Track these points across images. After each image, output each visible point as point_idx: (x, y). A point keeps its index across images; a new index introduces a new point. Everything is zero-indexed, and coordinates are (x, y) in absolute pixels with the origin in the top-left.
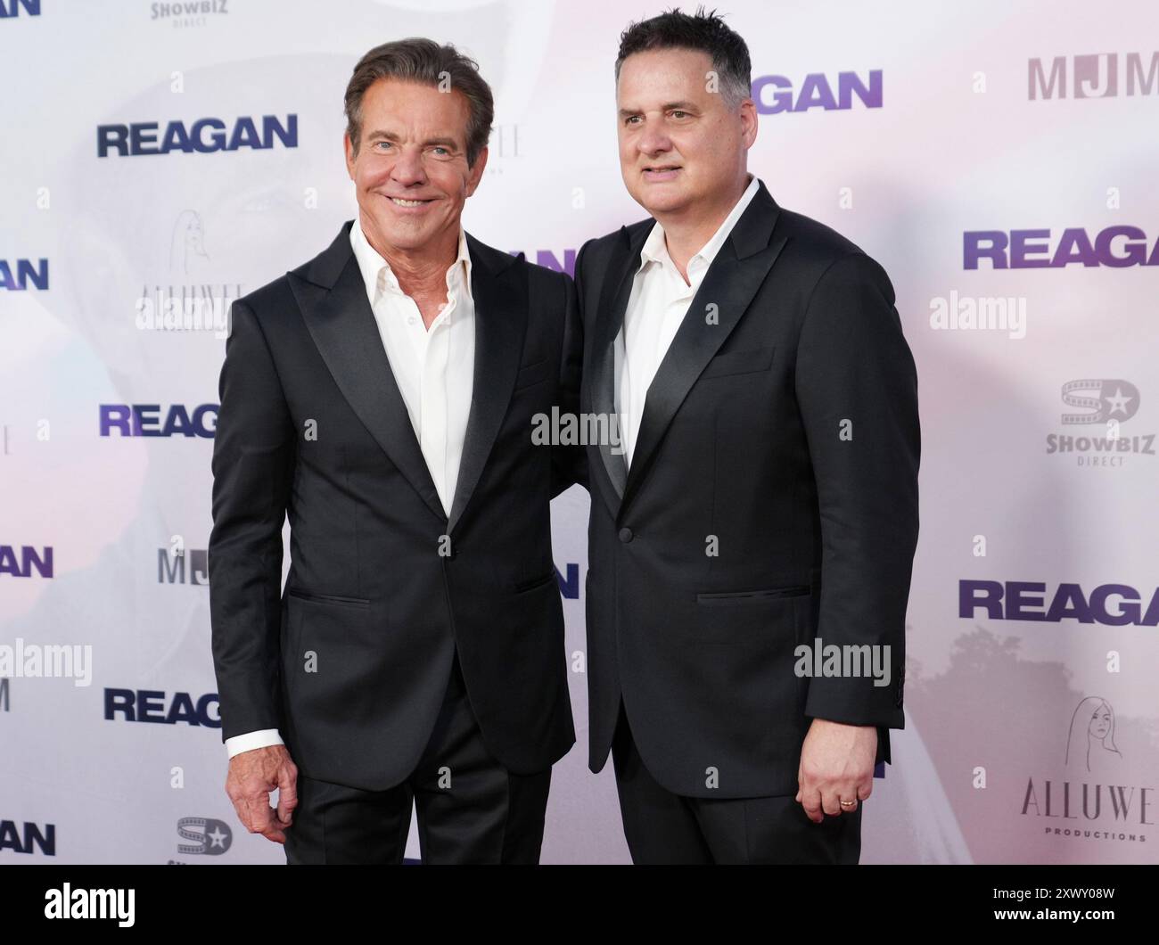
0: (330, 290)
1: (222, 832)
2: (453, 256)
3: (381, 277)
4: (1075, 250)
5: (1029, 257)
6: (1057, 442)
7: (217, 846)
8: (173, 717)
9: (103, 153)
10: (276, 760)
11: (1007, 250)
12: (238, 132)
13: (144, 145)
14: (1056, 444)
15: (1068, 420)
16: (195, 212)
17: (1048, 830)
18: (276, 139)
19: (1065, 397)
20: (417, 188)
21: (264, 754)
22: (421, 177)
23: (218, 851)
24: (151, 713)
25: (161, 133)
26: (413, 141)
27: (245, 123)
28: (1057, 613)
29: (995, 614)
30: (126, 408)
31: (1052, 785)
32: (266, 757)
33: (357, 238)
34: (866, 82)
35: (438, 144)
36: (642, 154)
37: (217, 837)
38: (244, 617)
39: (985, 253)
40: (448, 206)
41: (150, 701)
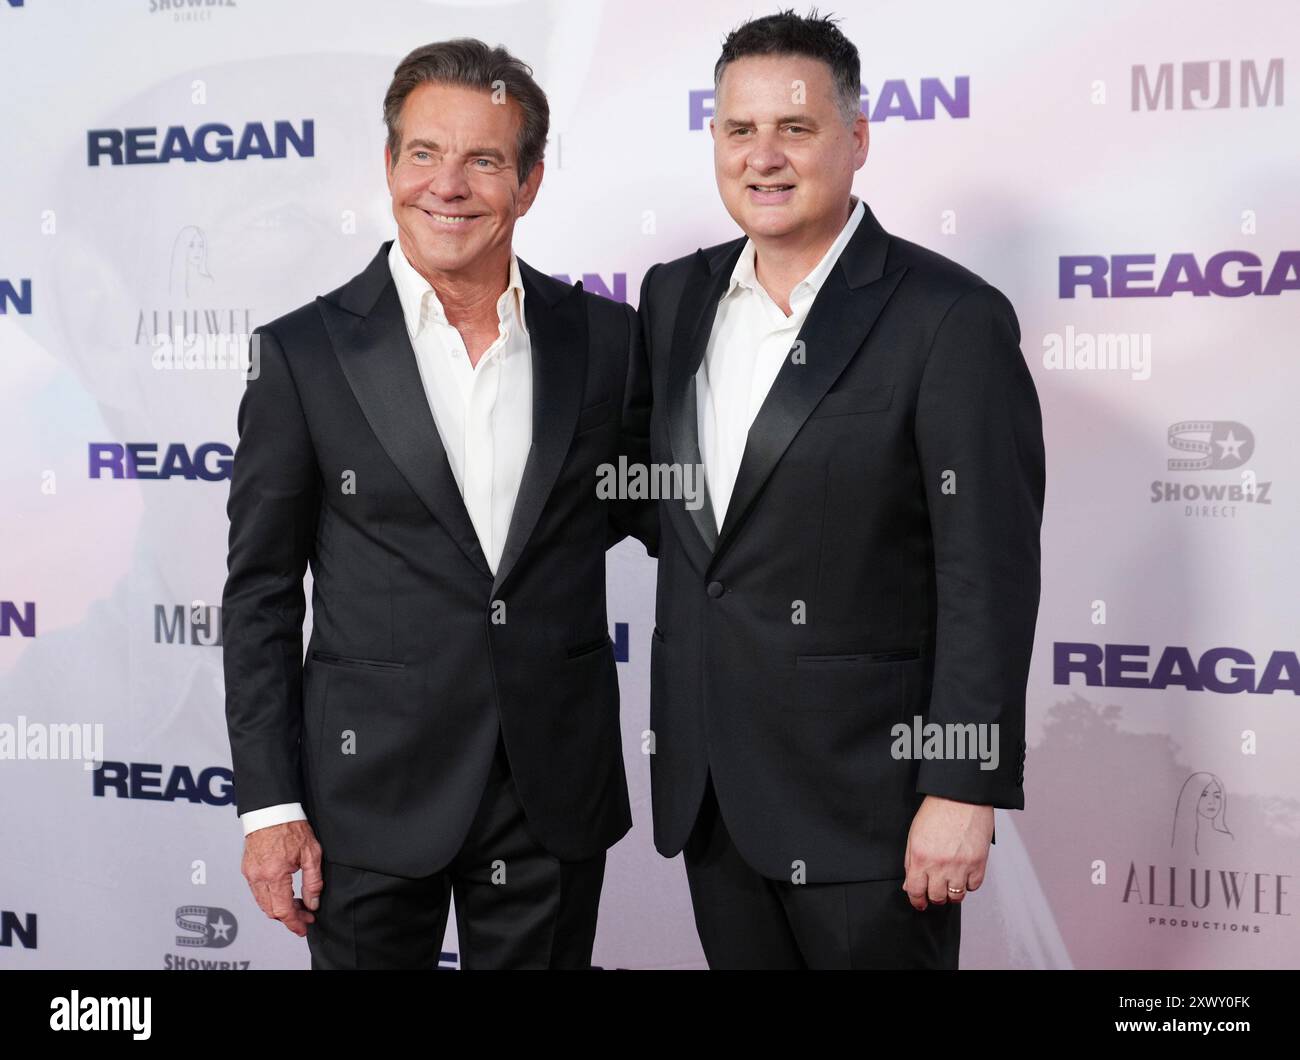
0: (364, 318)
1: (226, 923)
2: (503, 281)
3: (425, 305)
4: (1183, 277)
5: (1131, 284)
6: (1163, 489)
7: (221, 938)
8: (171, 794)
9: (94, 161)
10: (299, 837)
11: (1108, 277)
12: (246, 139)
13: (141, 153)
14: (1164, 492)
15: (1174, 465)
16: (198, 228)
17: (1152, 920)
18: (290, 147)
19: (1172, 440)
20: (458, 202)
21: (285, 831)
22: (462, 191)
23: (221, 943)
24: (146, 788)
25: (160, 140)
26: (455, 151)
27: (255, 129)
28: (1162, 680)
29: (1093, 680)
30: (119, 446)
31: (1156, 870)
32: (288, 835)
33: (397, 261)
34: (951, 90)
35: (482, 154)
36: (749, 169)
37: (221, 927)
38: (262, 677)
39: (1083, 280)
40: (495, 223)
41: (146, 775)
